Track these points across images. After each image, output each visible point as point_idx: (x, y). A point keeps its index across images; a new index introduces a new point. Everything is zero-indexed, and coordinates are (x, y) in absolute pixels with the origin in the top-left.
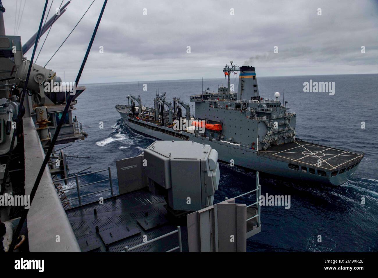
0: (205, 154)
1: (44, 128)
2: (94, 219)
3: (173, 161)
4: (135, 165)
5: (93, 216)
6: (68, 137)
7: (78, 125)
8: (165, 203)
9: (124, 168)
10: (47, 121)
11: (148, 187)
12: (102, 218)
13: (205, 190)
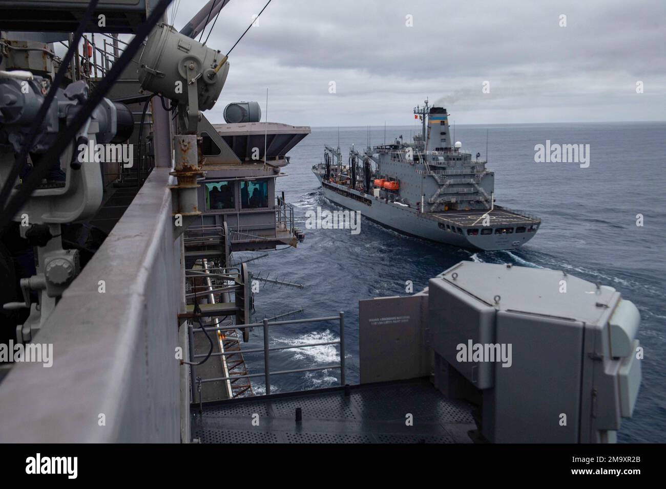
0: (601, 310)
1: (189, 186)
2: (293, 433)
3: (505, 318)
4: (404, 317)
5: (293, 425)
6: (263, 236)
7: (286, 211)
8: (474, 427)
9: (376, 320)
10: (196, 170)
11: (433, 377)
12: (313, 434)
13: (592, 410)
